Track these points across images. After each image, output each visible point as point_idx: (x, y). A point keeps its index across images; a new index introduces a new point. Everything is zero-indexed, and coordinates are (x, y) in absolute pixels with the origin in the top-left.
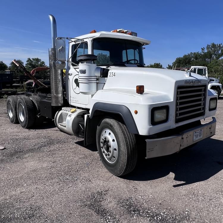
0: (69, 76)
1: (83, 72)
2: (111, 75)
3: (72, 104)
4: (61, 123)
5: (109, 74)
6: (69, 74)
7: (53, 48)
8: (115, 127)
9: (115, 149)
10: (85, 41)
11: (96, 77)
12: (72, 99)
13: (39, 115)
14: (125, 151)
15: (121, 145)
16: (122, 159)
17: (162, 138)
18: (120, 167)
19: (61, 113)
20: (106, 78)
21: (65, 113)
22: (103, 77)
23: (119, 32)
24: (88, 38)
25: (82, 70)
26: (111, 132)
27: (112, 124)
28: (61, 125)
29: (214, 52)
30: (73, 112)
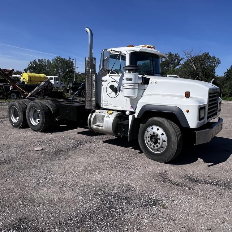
0: (103, 82)
1: (130, 80)
2: (153, 83)
3: (105, 107)
4: (95, 123)
5: (150, 82)
6: (103, 81)
7: (89, 57)
8: (165, 124)
9: (164, 141)
10: (122, 53)
11: (137, 84)
12: (105, 102)
13: (58, 118)
14: (176, 141)
15: (172, 137)
16: (172, 148)
17: (204, 130)
18: (169, 155)
19: (95, 115)
20: (146, 85)
21: (100, 115)
22: (144, 84)
23: (148, 47)
24: (126, 51)
25: (129, 78)
26: (159, 128)
27: (161, 121)
28: (96, 126)
29: (171, 61)
30: (111, 114)
